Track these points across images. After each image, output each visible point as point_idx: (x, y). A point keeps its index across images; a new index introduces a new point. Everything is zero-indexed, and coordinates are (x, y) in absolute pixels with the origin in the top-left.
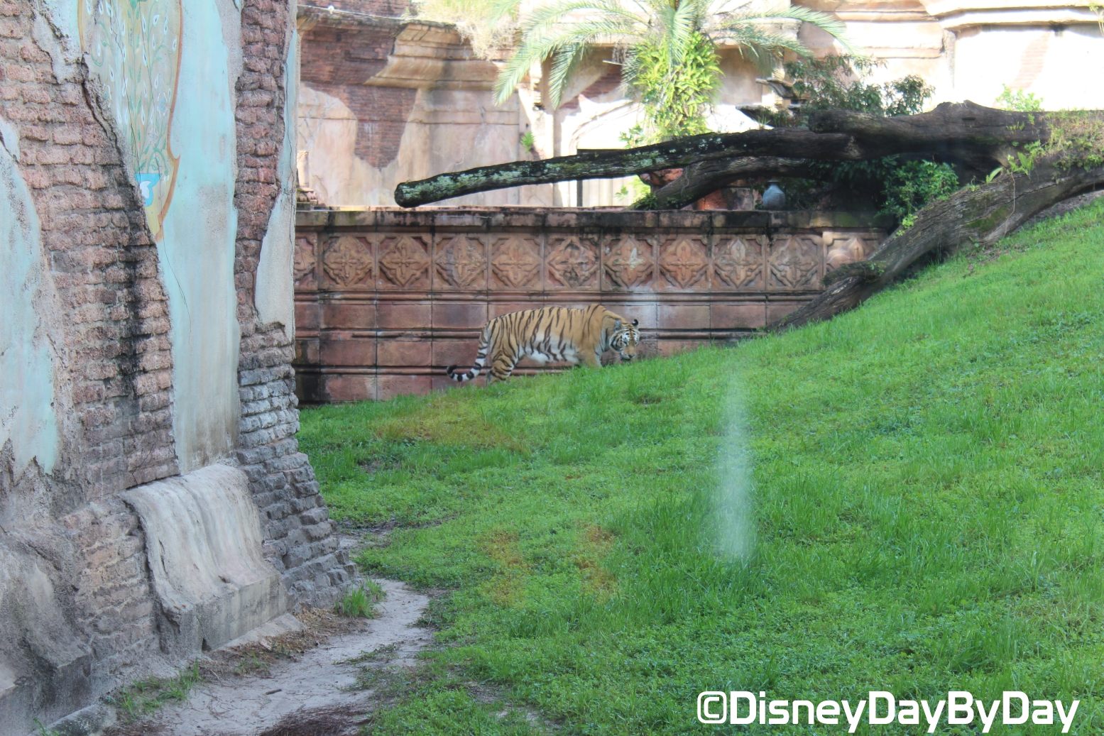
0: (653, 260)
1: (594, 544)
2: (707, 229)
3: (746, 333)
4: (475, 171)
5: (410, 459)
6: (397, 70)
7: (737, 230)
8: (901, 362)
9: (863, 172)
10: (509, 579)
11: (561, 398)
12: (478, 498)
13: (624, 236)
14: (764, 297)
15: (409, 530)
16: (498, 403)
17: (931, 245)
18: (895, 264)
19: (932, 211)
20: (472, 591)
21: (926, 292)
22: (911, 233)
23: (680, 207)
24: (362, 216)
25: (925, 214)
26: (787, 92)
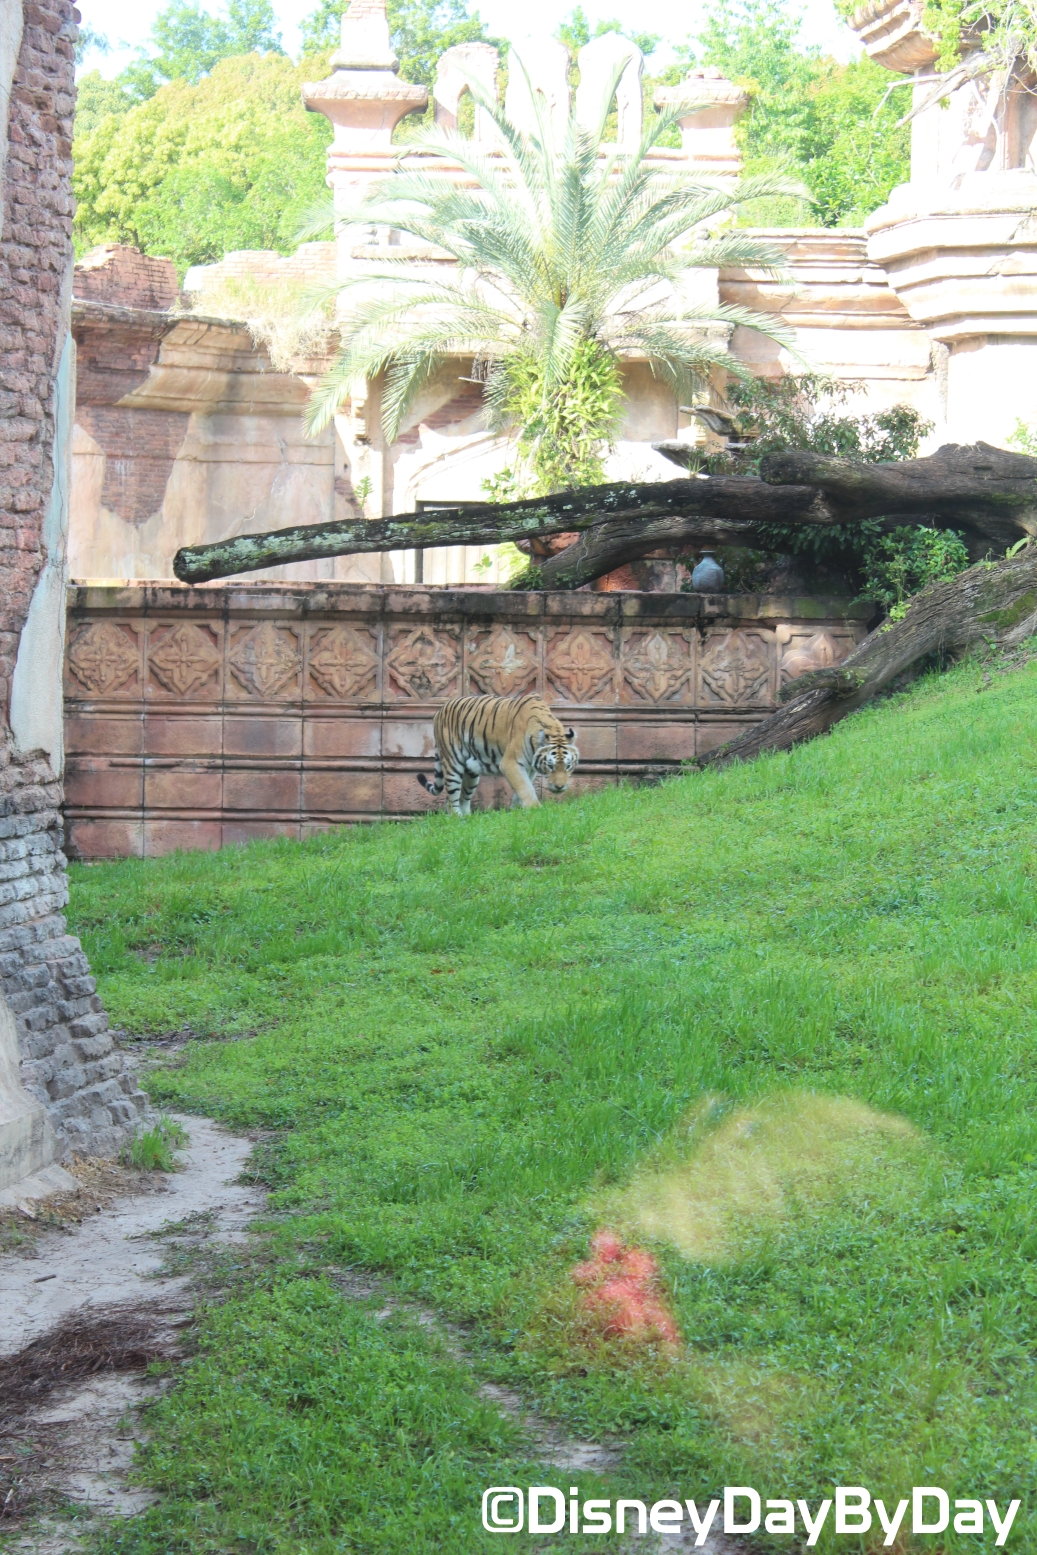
0: (537, 661)
1: (484, 1067)
2: (613, 619)
3: (667, 767)
4: (287, 532)
5: (206, 942)
6: (163, 386)
7: (656, 620)
8: (898, 811)
9: (835, 540)
10: (365, 1117)
11: (412, 858)
12: (308, 998)
13: (496, 627)
14: (692, 716)
15: (209, 1044)
16: (325, 864)
17: (929, 646)
18: (879, 671)
19: (932, 597)
20: (314, 1133)
21: (925, 712)
22: (902, 628)
23: (575, 587)
24: (125, 594)
25: (921, 601)
26: (725, 427)
